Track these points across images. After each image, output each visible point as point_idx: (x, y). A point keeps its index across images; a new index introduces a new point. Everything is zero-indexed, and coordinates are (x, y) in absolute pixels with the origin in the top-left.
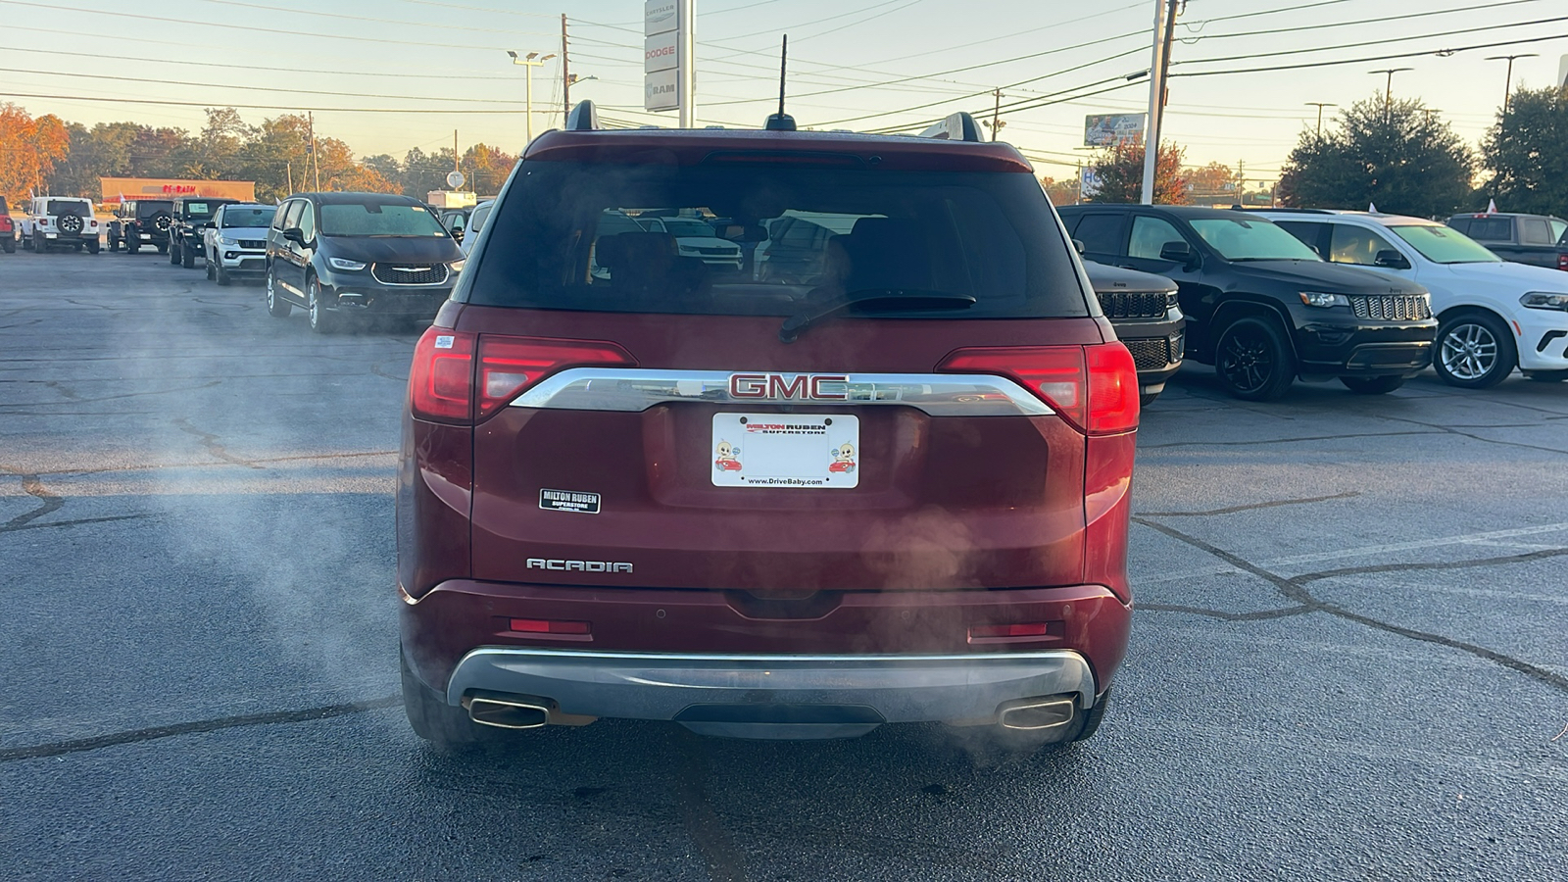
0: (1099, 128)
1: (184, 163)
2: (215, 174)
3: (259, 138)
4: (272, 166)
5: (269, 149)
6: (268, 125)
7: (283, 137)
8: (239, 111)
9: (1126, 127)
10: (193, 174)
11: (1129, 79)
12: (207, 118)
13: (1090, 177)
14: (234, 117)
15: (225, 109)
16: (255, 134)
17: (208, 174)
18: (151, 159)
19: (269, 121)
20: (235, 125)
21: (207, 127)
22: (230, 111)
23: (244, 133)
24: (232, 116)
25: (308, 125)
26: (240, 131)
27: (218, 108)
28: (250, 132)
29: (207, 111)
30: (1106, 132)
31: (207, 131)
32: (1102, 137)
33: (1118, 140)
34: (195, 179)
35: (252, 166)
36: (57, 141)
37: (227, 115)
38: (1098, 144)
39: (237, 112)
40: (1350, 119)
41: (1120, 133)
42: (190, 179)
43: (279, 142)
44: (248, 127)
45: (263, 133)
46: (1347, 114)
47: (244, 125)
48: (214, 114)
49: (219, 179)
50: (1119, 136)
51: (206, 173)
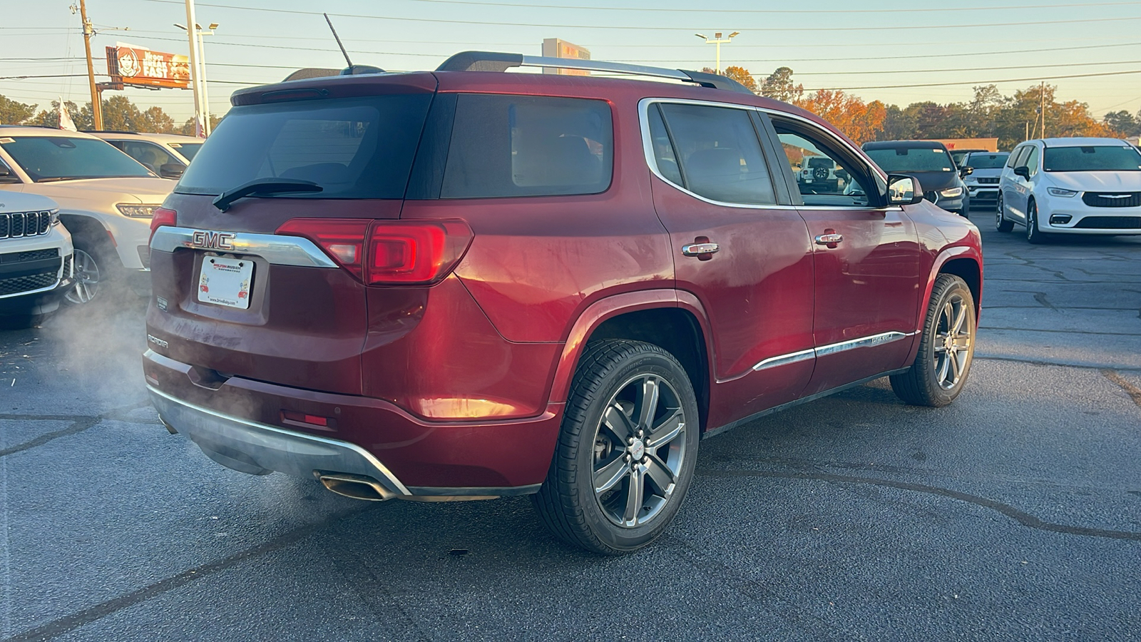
1: (954, 127)
2: (974, 134)
3: (1011, 105)
4: (1018, 126)
5: (1017, 112)
6: (1019, 95)
7: (1029, 103)
8: (998, 86)
10: (958, 134)
12: (974, 94)
14: (994, 92)
15: (987, 85)
16: (1007, 103)
17: (969, 134)
18: (932, 126)
19: (1019, 92)
20: (994, 97)
21: (974, 100)
22: (992, 87)
23: (1000, 102)
24: (992, 91)
25: (1050, 92)
26: (997, 101)
27: (983, 85)
28: (1004, 101)
29: (975, 88)
31: (973, 103)
34: (960, 138)
35: (1002, 127)
36: (879, 117)
37: (989, 90)
39: (997, 87)
42: (956, 138)
43: (1026, 107)
44: (1003, 98)
45: (1015, 101)
47: (1001, 97)
48: (980, 91)
49: (977, 137)
51: (968, 134)
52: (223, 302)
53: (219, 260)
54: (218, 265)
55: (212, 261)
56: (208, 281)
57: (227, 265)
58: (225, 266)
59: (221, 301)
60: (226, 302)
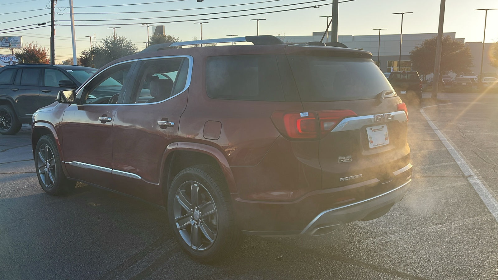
0: (3, 41)
9: (14, 41)
11: (39, 25)
13: (3, 59)
30: (7, 42)
32: (5, 45)
33: (12, 46)
38: (4, 47)
40: (105, 42)
41: (12, 43)
46: (104, 40)
50: (12, 44)
52: (380, 145)
53: (373, 128)
54: (373, 130)
55: (371, 129)
56: (372, 138)
57: (377, 129)
58: (376, 130)
59: (379, 145)
60: (381, 144)
